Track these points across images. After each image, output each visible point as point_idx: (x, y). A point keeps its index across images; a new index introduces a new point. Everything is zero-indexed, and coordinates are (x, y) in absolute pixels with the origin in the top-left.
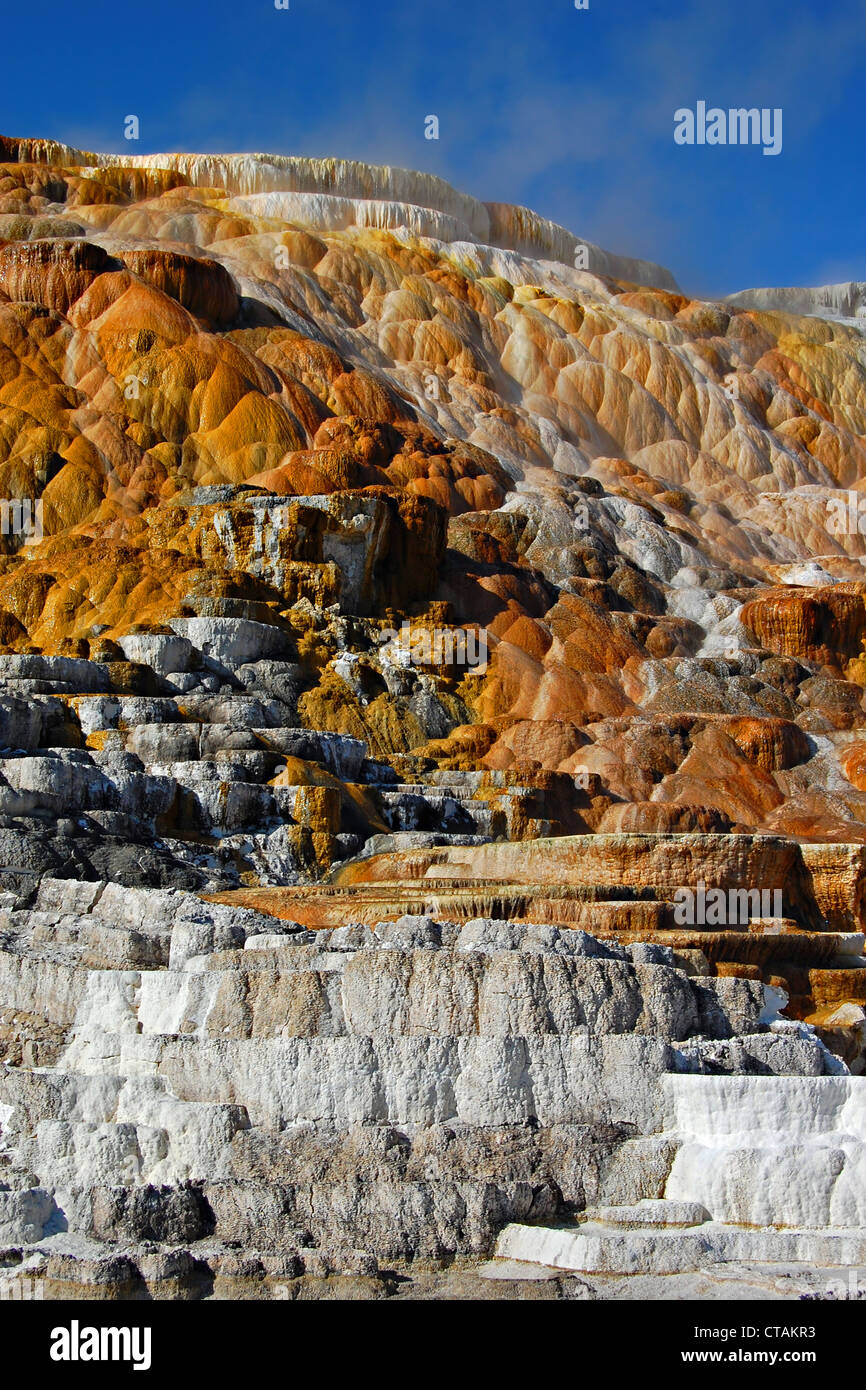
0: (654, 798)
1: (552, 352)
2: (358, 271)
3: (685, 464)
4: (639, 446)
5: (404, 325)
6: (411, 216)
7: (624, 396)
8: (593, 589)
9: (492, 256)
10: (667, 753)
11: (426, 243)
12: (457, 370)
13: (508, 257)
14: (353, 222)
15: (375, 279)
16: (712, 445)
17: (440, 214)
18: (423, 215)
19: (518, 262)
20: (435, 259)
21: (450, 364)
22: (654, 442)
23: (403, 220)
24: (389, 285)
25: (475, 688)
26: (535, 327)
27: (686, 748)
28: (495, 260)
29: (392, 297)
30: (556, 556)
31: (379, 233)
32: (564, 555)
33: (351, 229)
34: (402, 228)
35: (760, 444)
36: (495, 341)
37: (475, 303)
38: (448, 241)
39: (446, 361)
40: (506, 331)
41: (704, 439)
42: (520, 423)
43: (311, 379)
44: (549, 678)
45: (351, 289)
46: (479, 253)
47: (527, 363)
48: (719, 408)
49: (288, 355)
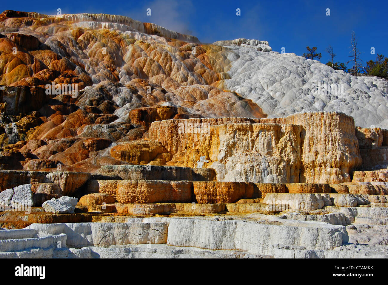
0: (49, 159)
1: (136, 55)
2: (90, 38)
3: (163, 80)
4: (152, 76)
5: (95, 50)
6: (115, 25)
7: (151, 65)
8: (89, 108)
9: (135, 34)
10: (63, 147)
11: (117, 32)
12: (105, 59)
13: (139, 34)
14: (101, 28)
15: (95, 39)
16: (173, 75)
17: (123, 25)
18: (118, 25)
19: (142, 35)
20: (117, 35)
21: (104, 58)
22: (157, 75)
23: (113, 27)
24: (98, 41)
25: (32, 132)
26: (134, 50)
27: (70, 146)
28: (136, 35)
29: (96, 44)
30: (86, 101)
31: (106, 30)
32: (88, 100)
33: (100, 29)
34: (112, 28)
35: (186, 75)
36: (123, 53)
37: (121, 44)
38: (124, 31)
39: (103, 57)
40: (127, 50)
41: (171, 74)
42: (115, 71)
43: (46, 61)
44: (53, 129)
45: (86, 42)
46: (131, 33)
47: (129, 57)
48: (177, 67)
49: (43, 56)
